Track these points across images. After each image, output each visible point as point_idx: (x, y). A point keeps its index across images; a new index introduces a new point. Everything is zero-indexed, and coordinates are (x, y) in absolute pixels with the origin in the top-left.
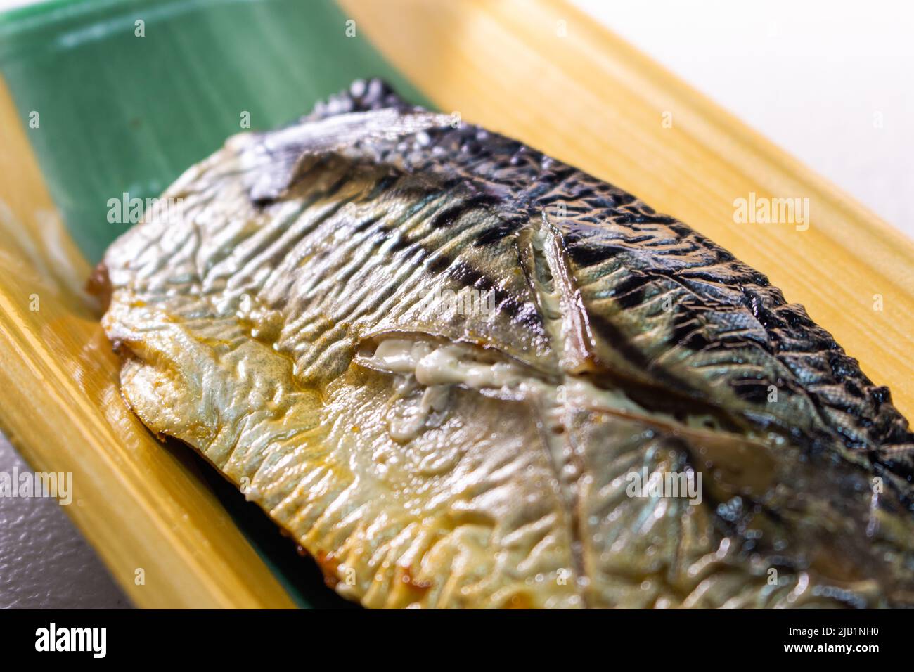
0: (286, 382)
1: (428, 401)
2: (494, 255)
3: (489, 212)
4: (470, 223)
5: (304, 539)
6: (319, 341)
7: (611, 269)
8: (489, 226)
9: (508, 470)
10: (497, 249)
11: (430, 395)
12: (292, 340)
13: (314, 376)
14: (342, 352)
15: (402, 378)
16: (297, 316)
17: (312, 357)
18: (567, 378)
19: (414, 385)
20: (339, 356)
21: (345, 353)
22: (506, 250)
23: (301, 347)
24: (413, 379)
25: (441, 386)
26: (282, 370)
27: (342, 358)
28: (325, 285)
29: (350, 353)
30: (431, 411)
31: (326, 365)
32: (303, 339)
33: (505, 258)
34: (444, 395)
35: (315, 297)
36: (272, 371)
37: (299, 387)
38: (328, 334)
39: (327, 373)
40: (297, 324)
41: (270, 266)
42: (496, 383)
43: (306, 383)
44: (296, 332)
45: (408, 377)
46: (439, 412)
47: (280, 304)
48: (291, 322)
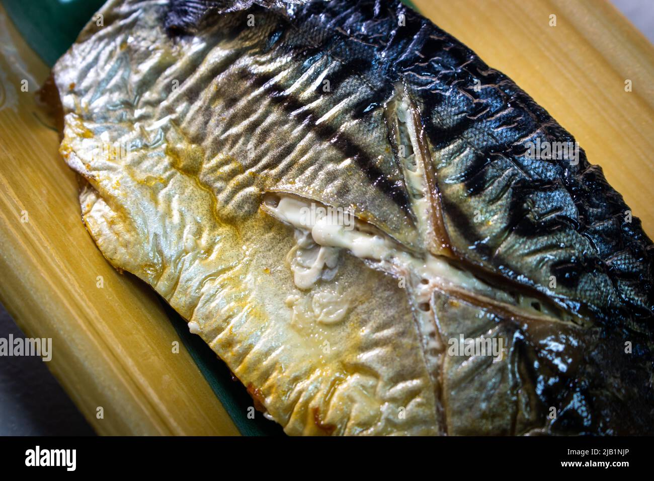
0: (210, 220)
1: (322, 258)
2: (369, 130)
3: (362, 80)
4: (348, 91)
5: (237, 370)
6: (233, 183)
7: (460, 150)
8: (363, 97)
9: (387, 333)
10: (370, 124)
11: (323, 254)
12: (211, 177)
13: (231, 215)
14: (253, 197)
15: (301, 233)
16: (213, 155)
17: (228, 197)
18: (430, 257)
19: (310, 241)
20: (250, 201)
21: (254, 200)
22: (378, 126)
23: (219, 184)
24: (310, 236)
25: (333, 249)
26: (206, 207)
27: (252, 203)
28: (234, 130)
29: (259, 200)
30: (325, 267)
31: (240, 206)
32: (220, 178)
33: (377, 134)
34: (335, 256)
35: (226, 139)
36: (198, 208)
37: (220, 221)
38: (240, 177)
39: (241, 213)
40: (214, 162)
41: (187, 100)
42: (375, 256)
43: (225, 219)
44: (214, 170)
45: (306, 233)
46: (331, 269)
47: (198, 139)
48: (209, 160)
